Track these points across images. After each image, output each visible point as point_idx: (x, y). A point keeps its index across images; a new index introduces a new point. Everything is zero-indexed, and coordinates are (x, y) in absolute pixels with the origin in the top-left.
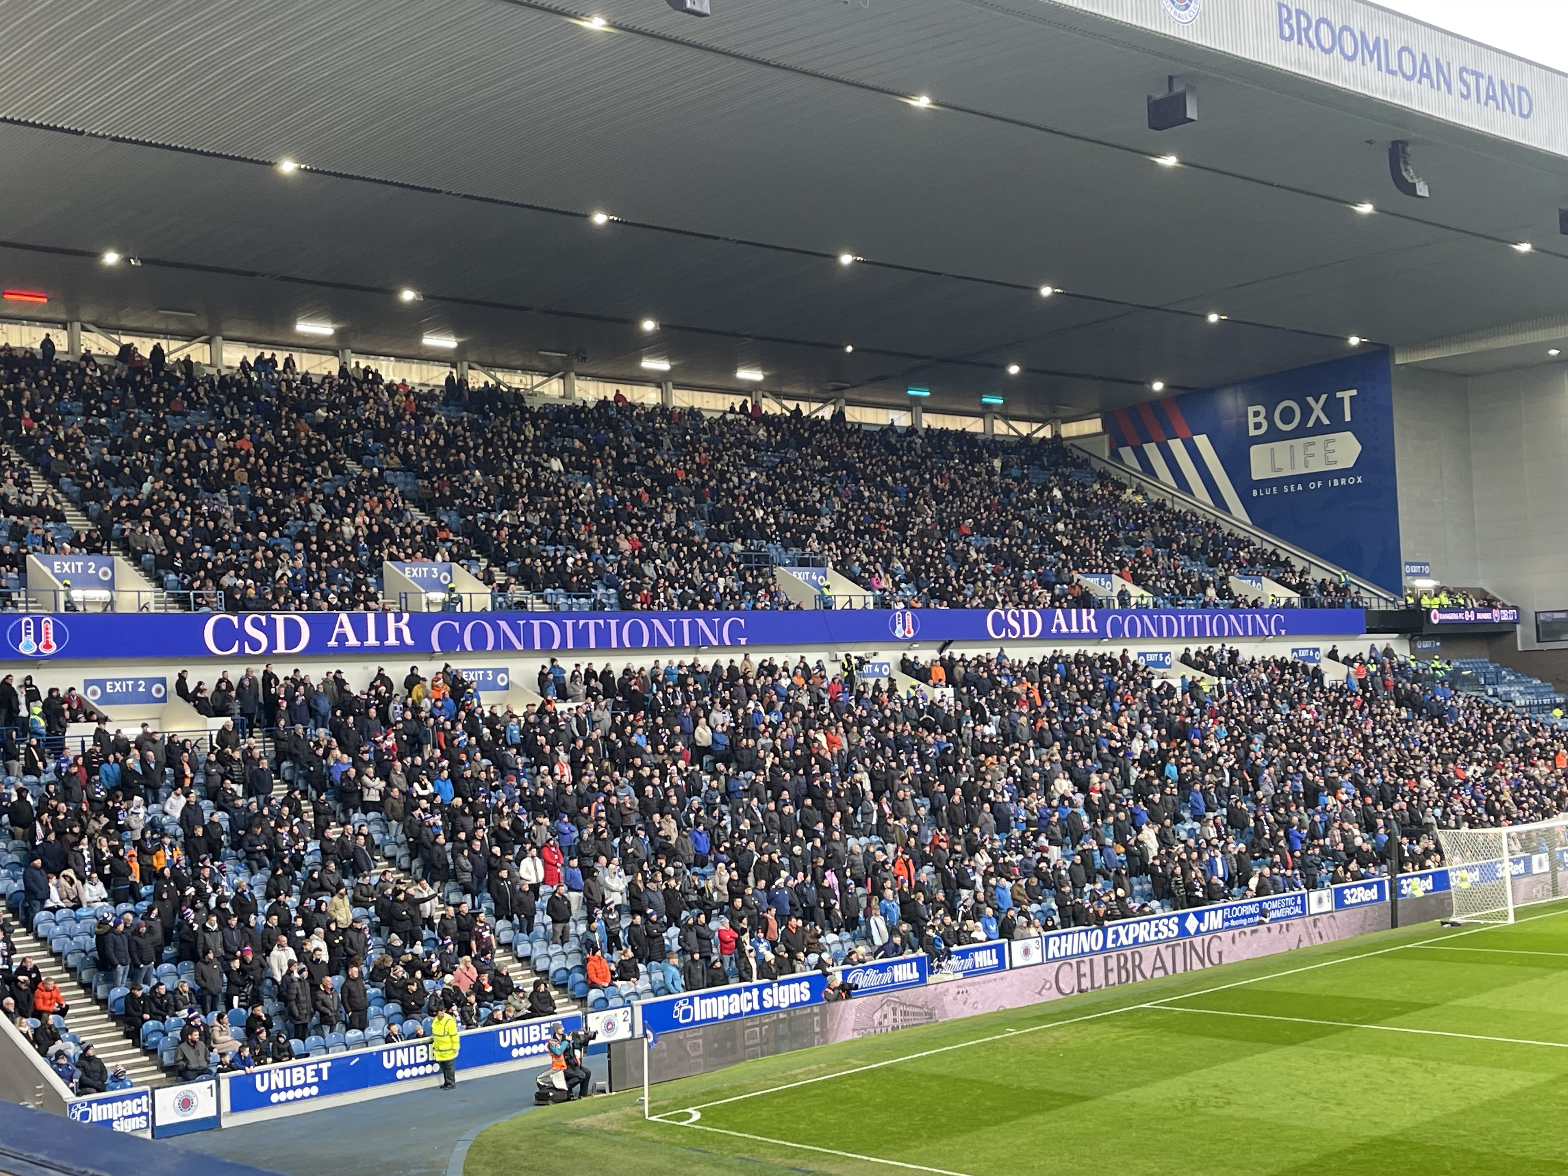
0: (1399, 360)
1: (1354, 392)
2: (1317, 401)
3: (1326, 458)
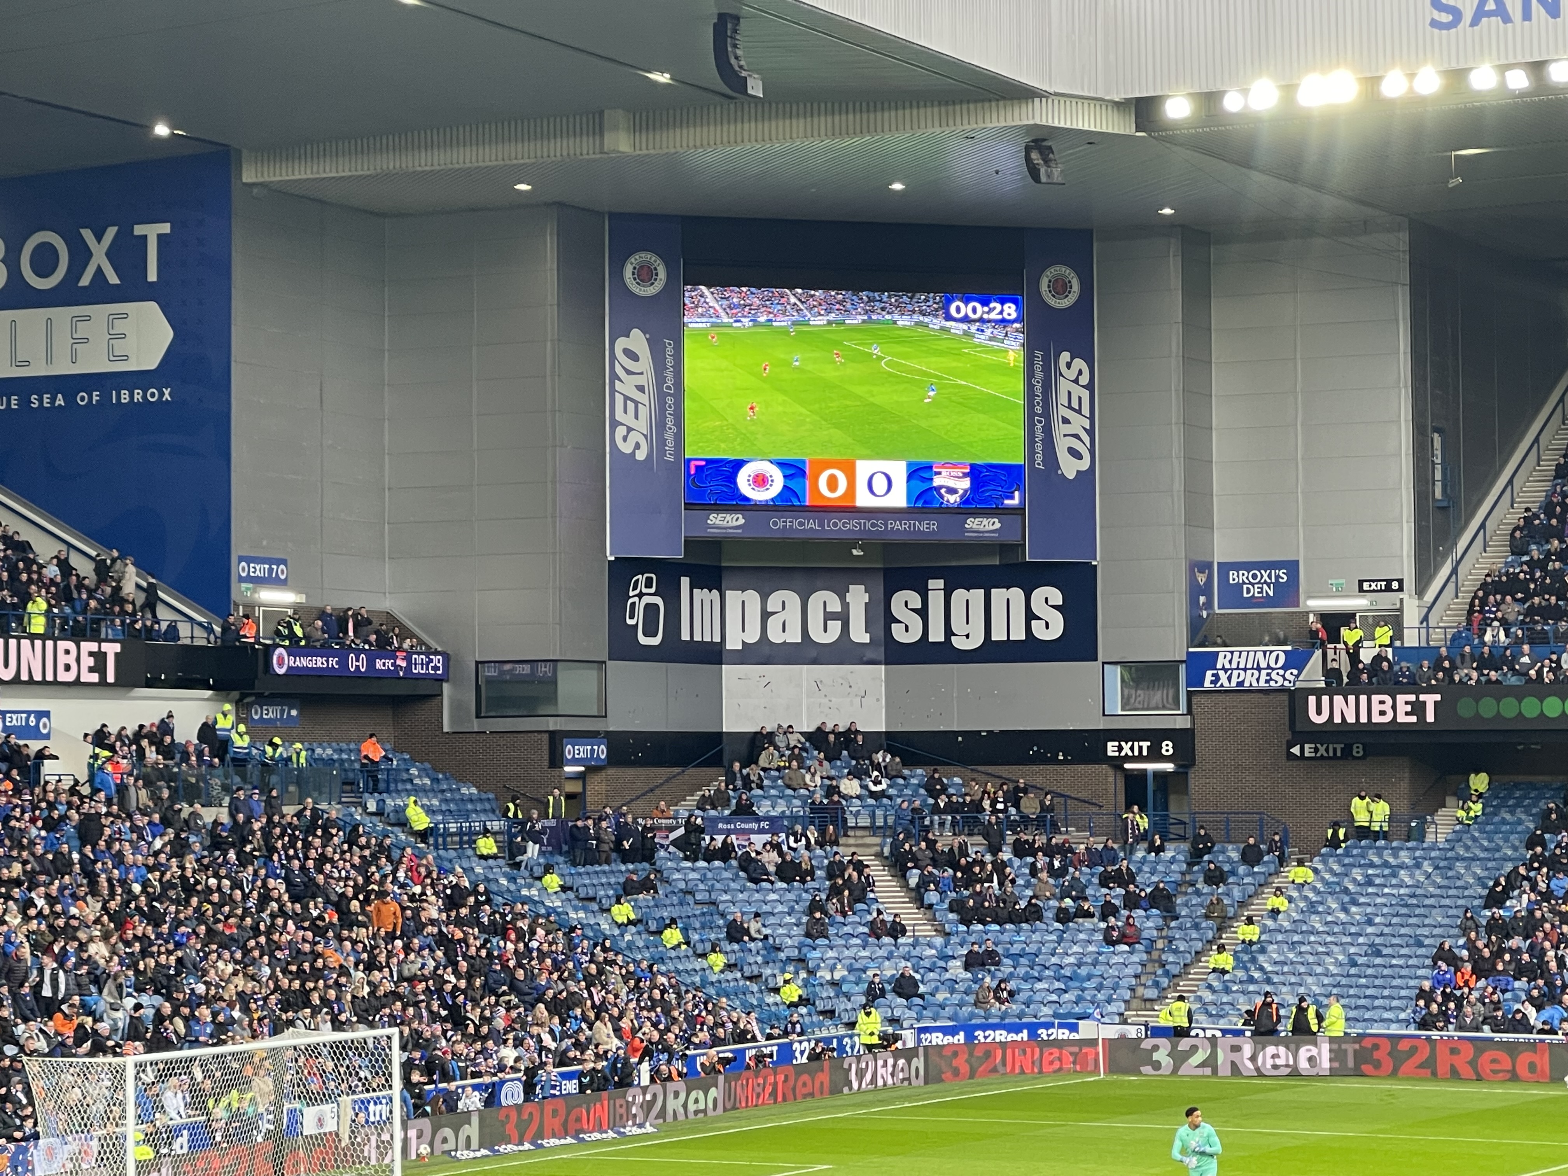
0: (249, 176)
1: (165, 228)
2: (99, 238)
3: (110, 349)
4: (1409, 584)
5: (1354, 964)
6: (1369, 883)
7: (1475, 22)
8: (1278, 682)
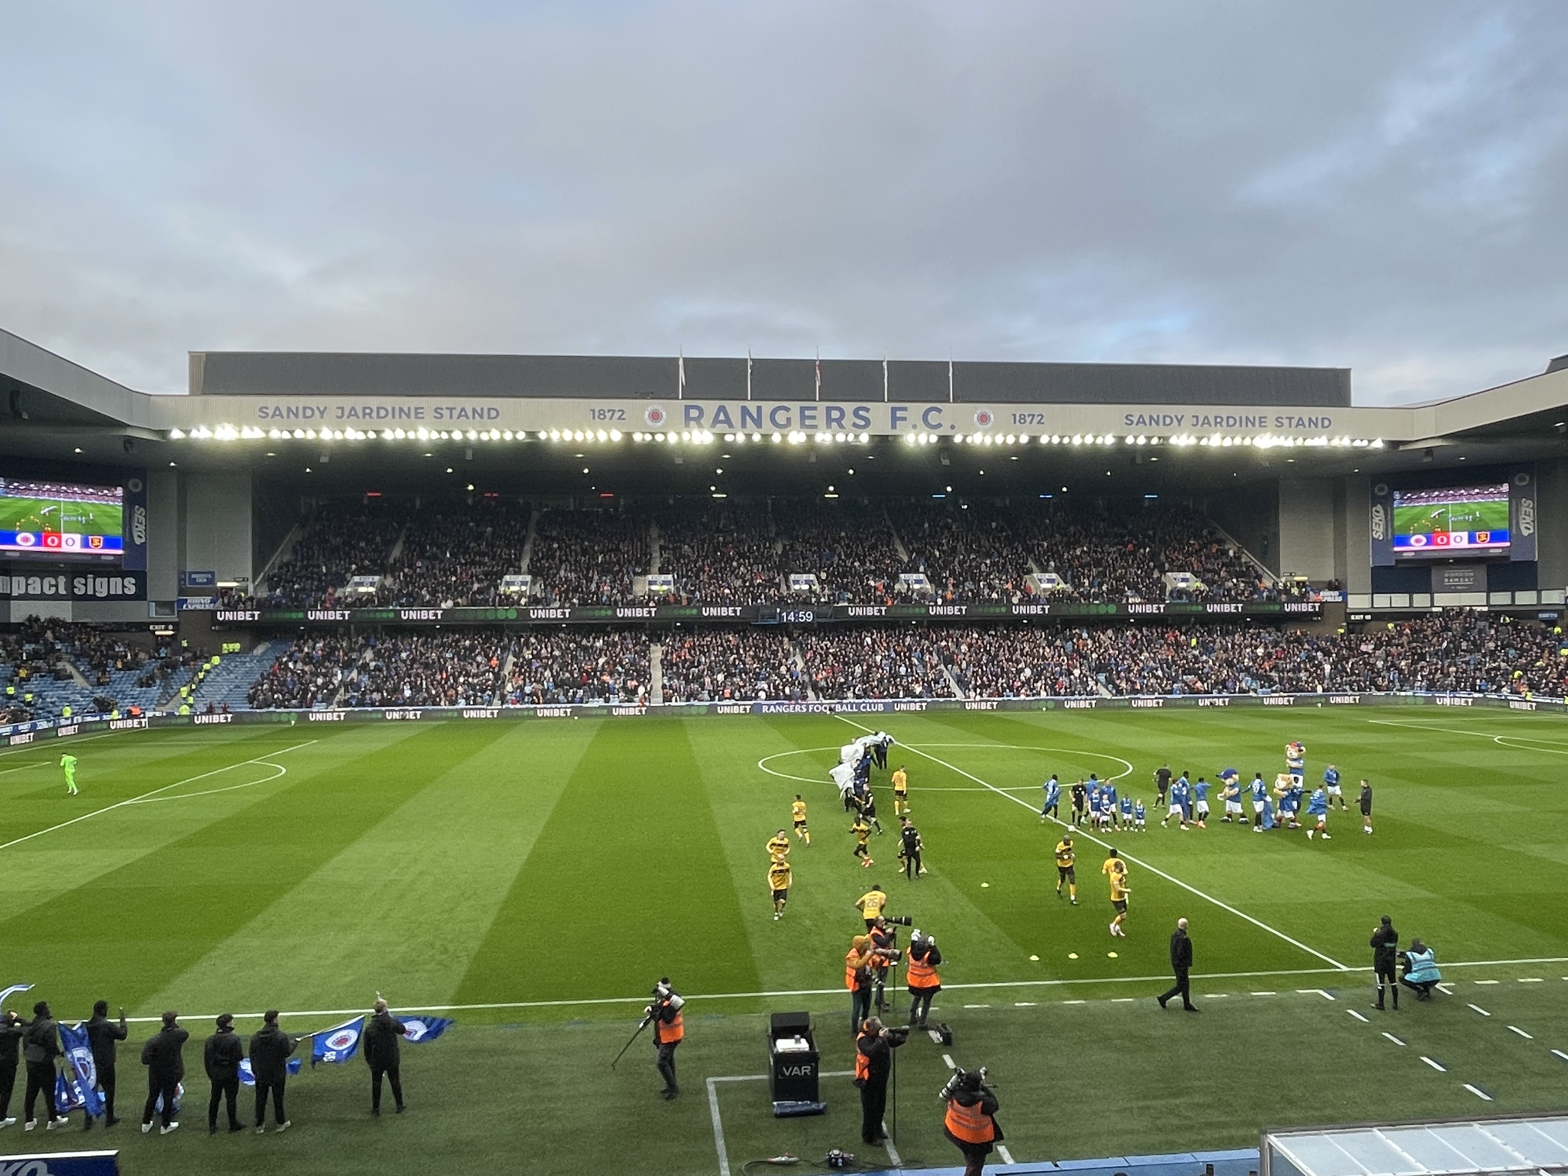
4: (250, 579)
5: (231, 690)
6: (236, 666)
7: (272, 417)
8: (207, 607)
